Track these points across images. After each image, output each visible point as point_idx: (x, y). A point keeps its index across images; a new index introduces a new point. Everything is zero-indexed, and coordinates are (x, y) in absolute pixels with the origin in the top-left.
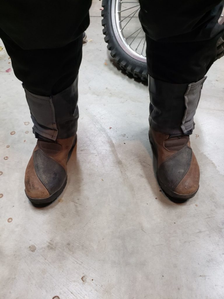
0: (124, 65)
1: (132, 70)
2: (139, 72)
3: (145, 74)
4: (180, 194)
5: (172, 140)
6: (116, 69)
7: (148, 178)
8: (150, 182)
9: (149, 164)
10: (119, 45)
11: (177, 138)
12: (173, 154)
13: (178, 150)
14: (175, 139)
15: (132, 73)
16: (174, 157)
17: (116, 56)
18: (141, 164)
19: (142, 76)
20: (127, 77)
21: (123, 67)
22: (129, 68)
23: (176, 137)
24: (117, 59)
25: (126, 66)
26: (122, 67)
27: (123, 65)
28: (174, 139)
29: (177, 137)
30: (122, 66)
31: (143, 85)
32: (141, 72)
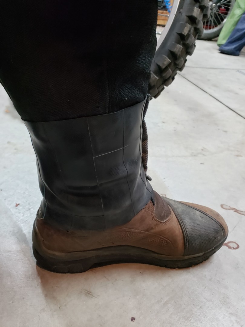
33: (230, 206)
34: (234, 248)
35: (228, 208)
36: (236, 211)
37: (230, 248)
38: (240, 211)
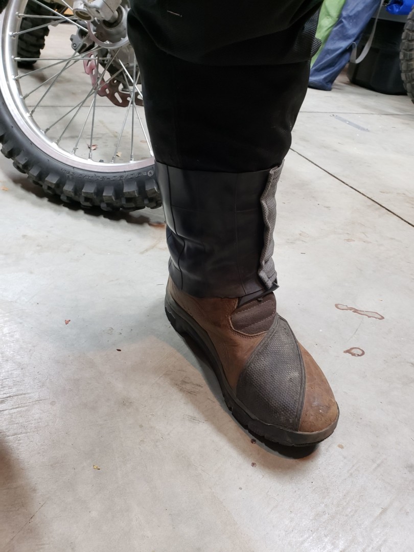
0: (55, 182)
1: (77, 191)
2: (94, 193)
3: (111, 195)
4: (313, 431)
5: (247, 308)
6: (33, 197)
7: (210, 418)
8: (220, 429)
9: (198, 385)
10: (32, 143)
11: (255, 302)
12: (259, 339)
13: (266, 328)
14: (253, 306)
15: (76, 198)
16: (266, 346)
17: (29, 168)
18: (181, 390)
19: (102, 201)
20: (66, 209)
21: (53, 187)
22: (68, 188)
23: (251, 300)
24: (34, 172)
25: (60, 185)
26: (49, 188)
27: (51, 183)
28: (249, 307)
29: (256, 299)
30: (50, 185)
31: (107, 220)
32: (99, 192)
33: (347, 306)
34: (358, 355)
35: (345, 307)
36: (356, 311)
37: (353, 355)
38: (361, 311)
